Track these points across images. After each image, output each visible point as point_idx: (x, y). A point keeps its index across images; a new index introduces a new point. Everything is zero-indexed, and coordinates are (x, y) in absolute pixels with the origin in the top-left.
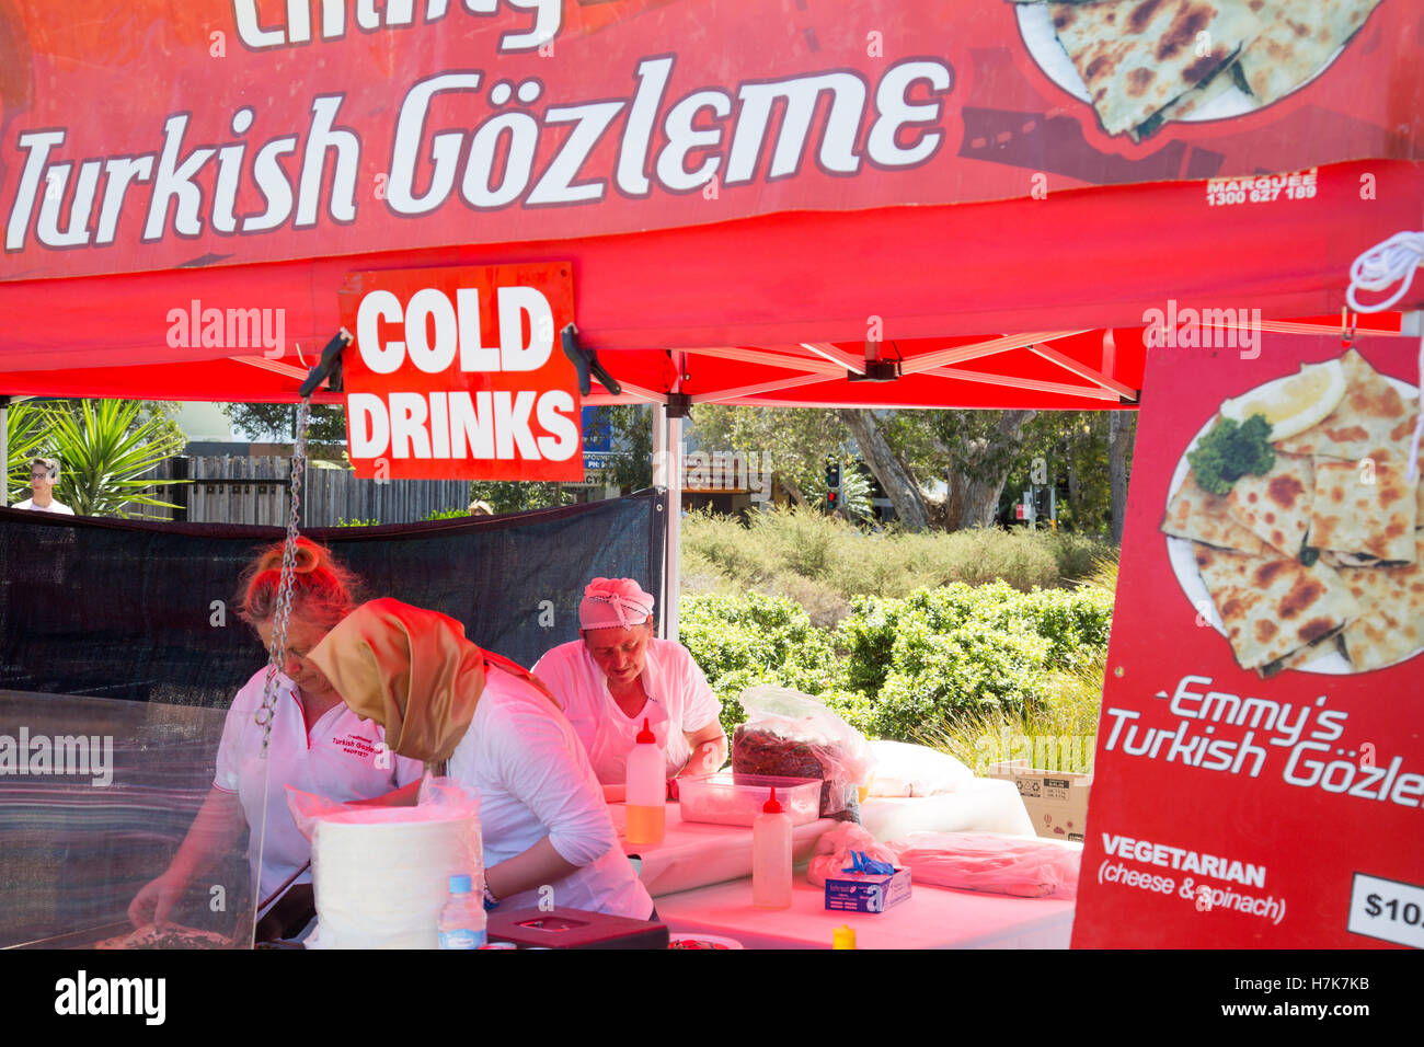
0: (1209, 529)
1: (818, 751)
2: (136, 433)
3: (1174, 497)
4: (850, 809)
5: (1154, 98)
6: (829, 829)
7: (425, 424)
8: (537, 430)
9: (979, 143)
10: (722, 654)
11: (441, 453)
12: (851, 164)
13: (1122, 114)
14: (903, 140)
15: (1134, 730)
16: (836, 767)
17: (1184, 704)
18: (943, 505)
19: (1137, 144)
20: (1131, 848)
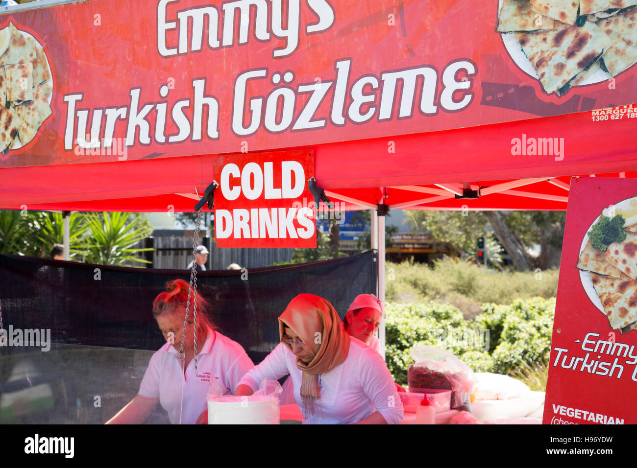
0: (597, 266)
1: (449, 376)
2: (129, 225)
3: (582, 252)
4: (465, 405)
5: (566, 76)
6: (455, 415)
7: (248, 223)
8: (297, 225)
9: (489, 98)
10: (417, 333)
11: (255, 236)
12: (433, 110)
13: (552, 84)
14: (456, 98)
15: (566, 357)
16: (458, 384)
17: (587, 345)
18: (538, 258)
19: (560, 97)
20: (565, 411)
